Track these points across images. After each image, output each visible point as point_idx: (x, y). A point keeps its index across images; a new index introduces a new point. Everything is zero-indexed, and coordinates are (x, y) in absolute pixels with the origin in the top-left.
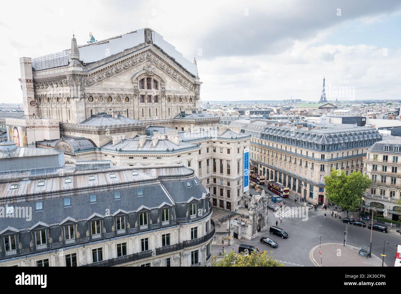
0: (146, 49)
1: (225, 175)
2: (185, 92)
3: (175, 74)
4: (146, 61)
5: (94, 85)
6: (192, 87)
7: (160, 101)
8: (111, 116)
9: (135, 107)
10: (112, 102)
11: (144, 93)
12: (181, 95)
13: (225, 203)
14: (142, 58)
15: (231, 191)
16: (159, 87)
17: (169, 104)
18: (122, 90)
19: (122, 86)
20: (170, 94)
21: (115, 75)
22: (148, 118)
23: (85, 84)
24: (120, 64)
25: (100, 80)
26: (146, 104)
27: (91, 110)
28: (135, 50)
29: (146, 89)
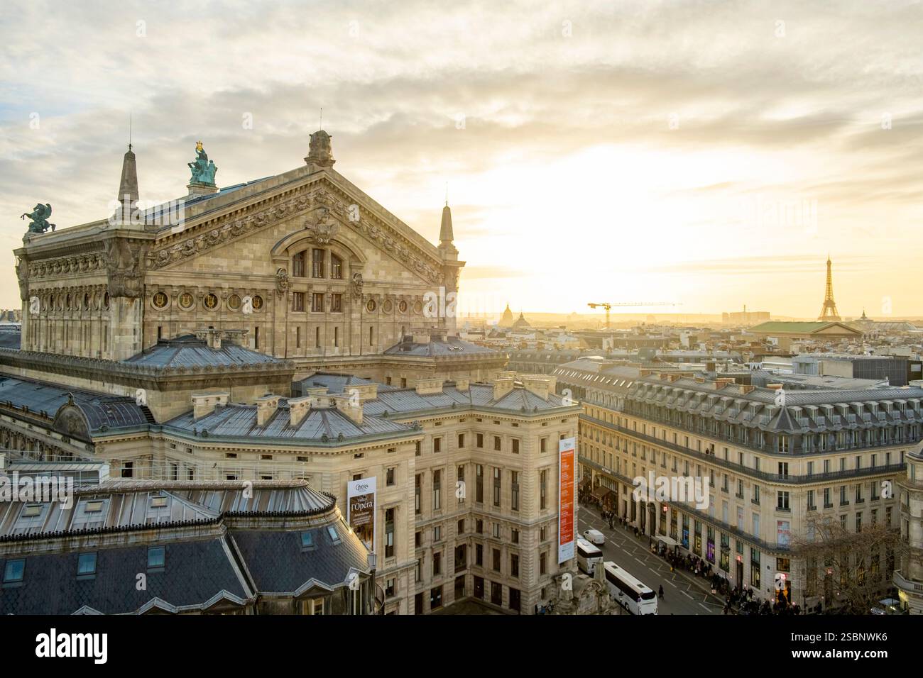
0: (315, 178)
1: (505, 512)
2: (418, 287)
3: (391, 241)
4: (312, 207)
5: (172, 265)
6: (435, 273)
7: (346, 309)
8: (206, 343)
9: (277, 323)
10: (217, 308)
11: (304, 288)
12: (404, 293)
13: (506, 592)
14: (303, 199)
15: (521, 559)
16: (347, 274)
17: (372, 317)
18: (245, 277)
19: (246, 268)
20: (374, 291)
21: (227, 242)
22: (313, 352)
23: (149, 263)
24: (244, 215)
25: (188, 253)
26: (309, 315)
27: (160, 329)
28: (287, 180)
29: (309, 278)
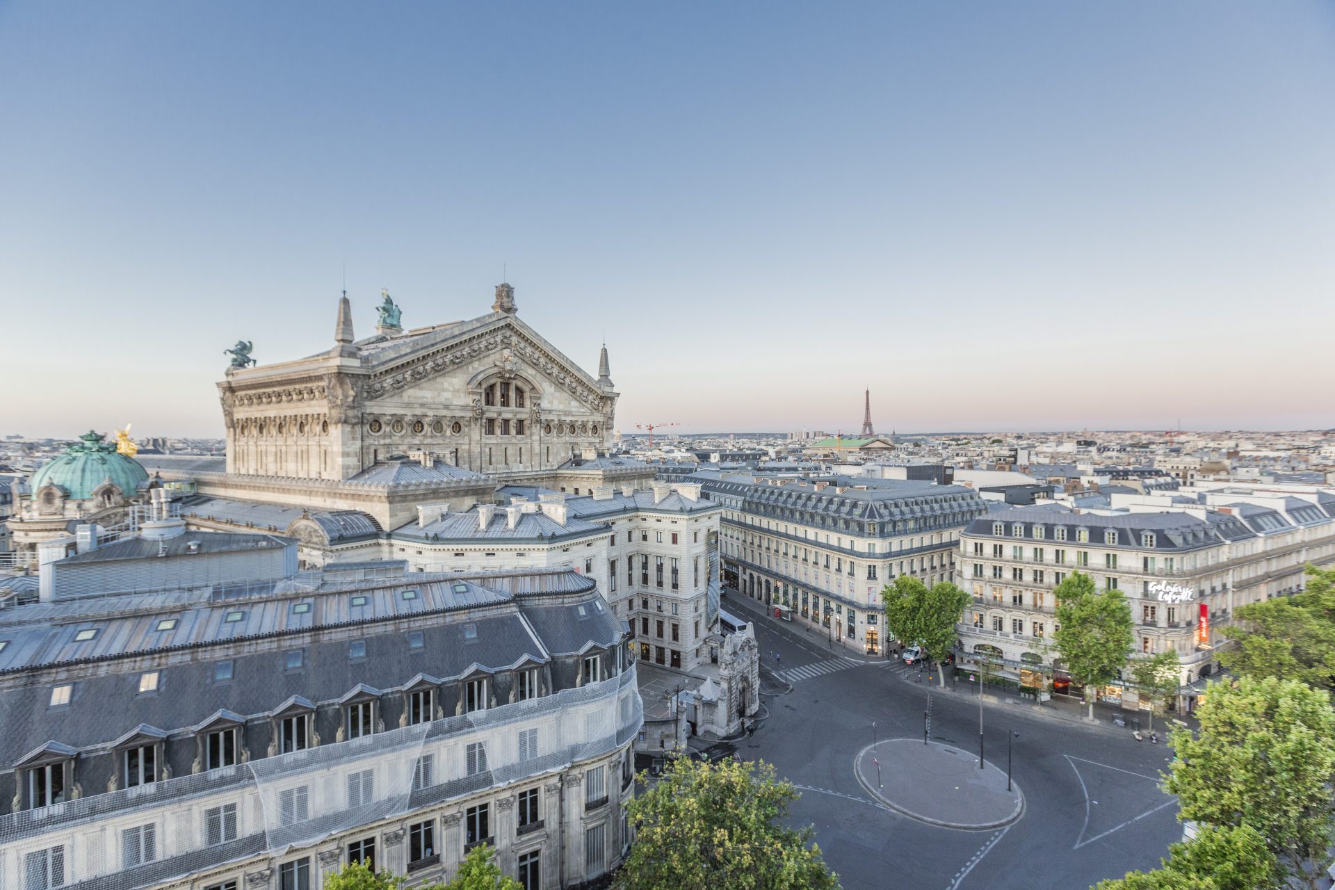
0: (502, 323)
1: (667, 590)
2: (583, 414)
3: (562, 376)
4: (499, 347)
5: (385, 396)
6: (596, 402)
7: (527, 432)
8: (420, 462)
9: (473, 444)
10: (424, 432)
11: (494, 415)
12: (573, 419)
13: (668, 654)
14: (492, 341)
15: (680, 627)
16: (527, 403)
17: (547, 438)
18: (446, 407)
19: (447, 399)
20: (550, 417)
21: (431, 376)
22: (501, 467)
23: (365, 395)
24: (444, 354)
25: (399, 387)
26: (497, 438)
27: (375, 451)
28: (479, 325)
29: (498, 407)
